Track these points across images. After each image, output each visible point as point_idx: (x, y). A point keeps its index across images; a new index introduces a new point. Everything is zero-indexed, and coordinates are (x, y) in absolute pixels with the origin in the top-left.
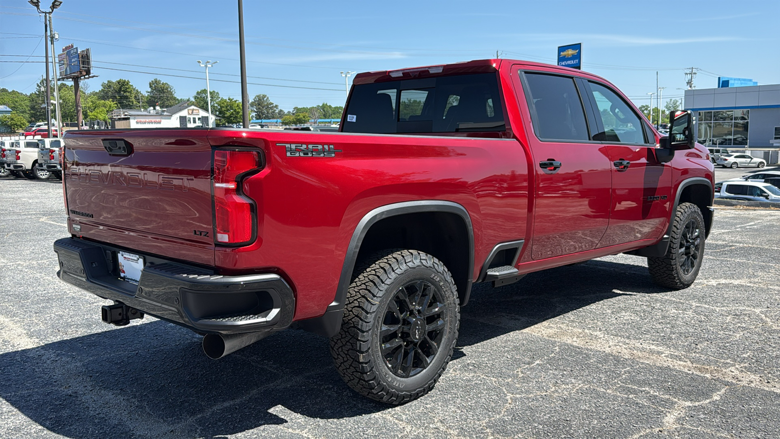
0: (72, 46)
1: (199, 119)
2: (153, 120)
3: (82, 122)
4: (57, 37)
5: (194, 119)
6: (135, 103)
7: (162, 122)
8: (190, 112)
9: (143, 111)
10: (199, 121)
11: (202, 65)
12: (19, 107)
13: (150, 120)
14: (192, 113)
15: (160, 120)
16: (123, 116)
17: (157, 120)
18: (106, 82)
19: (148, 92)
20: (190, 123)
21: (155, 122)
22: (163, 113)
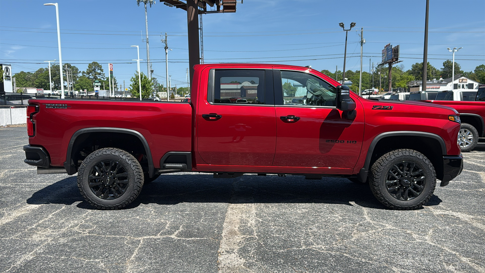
0: (390, 44)
1: (466, 85)
2: (434, 87)
3: (391, 89)
4: (364, 41)
5: (463, 86)
6: (431, 76)
7: (440, 88)
8: (461, 81)
9: (430, 81)
10: (466, 87)
11: (450, 51)
12: (365, 81)
13: (432, 87)
14: (462, 81)
15: (439, 87)
16: (415, 85)
17: (437, 87)
18: (415, 64)
19: (442, 69)
20: (460, 88)
21: (436, 88)
22: (441, 82)
